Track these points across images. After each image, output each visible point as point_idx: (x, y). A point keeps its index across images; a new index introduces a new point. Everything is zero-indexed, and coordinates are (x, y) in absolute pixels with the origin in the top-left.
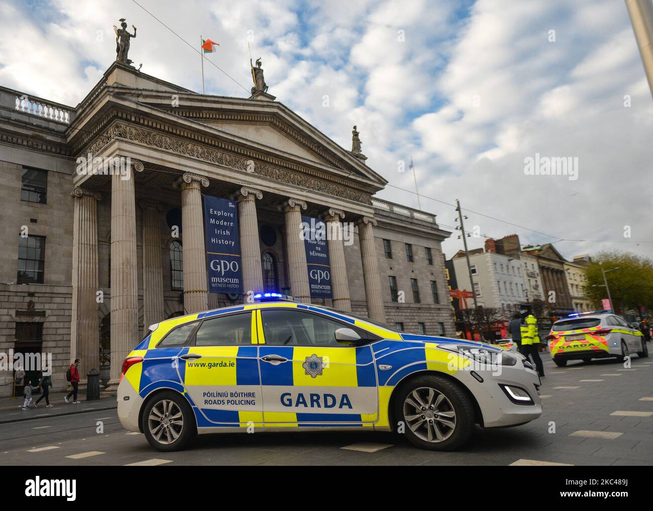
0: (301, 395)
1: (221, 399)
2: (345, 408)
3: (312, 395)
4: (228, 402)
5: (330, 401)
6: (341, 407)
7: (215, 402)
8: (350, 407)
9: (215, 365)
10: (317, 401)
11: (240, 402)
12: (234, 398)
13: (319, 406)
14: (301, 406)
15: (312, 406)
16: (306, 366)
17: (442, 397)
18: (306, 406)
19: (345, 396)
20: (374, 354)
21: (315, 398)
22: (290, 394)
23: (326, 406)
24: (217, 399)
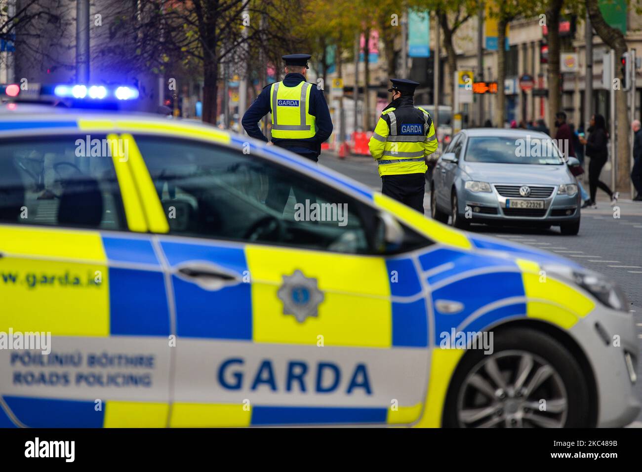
0: (267, 365)
1: (60, 370)
2: (359, 393)
3: (292, 365)
4: (80, 378)
5: (328, 378)
6: (349, 391)
7: (42, 379)
8: (369, 391)
9: (46, 280)
10: (300, 379)
11: (112, 380)
12: (97, 370)
13: (303, 388)
14: (264, 389)
15: (289, 388)
16: (285, 294)
17: (546, 371)
18: (274, 387)
19: (361, 368)
20: (423, 276)
21: (297, 371)
22: (239, 361)
23: (319, 389)
24: (47, 370)
